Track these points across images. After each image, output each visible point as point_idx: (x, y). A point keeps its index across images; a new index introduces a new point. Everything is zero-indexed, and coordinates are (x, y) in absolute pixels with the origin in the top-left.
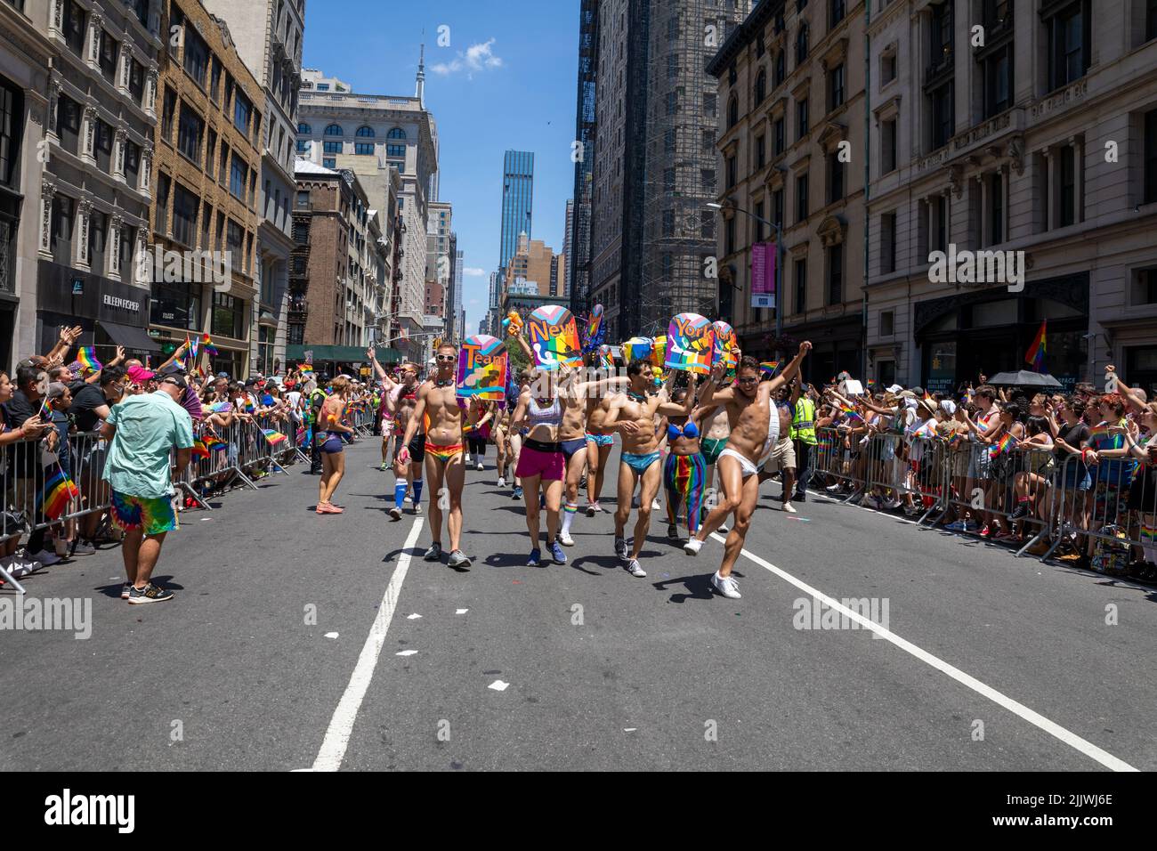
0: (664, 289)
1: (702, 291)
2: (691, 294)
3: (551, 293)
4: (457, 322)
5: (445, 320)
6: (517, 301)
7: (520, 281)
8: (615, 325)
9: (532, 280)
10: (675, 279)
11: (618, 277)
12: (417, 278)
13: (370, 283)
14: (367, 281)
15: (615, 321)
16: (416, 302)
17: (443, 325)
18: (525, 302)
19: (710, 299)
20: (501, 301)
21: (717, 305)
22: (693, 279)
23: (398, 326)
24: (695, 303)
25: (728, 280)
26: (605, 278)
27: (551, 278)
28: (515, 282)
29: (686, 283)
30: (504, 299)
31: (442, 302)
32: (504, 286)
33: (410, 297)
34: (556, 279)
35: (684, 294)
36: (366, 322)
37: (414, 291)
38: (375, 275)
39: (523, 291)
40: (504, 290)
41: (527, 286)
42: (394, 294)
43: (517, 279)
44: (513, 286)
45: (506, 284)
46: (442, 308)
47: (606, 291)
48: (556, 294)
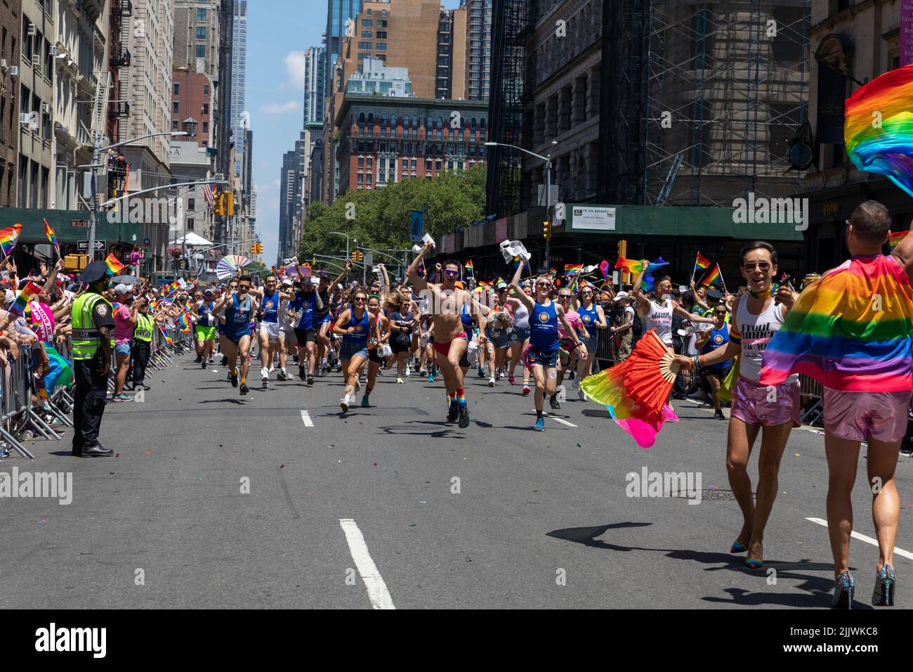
0: (694, 84)
1: (776, 87)
2: (752, 95)
3: (438, 94)
4: (237, 155)
5: (212, 152)
6: (367, 110)
7: (372, 66)
8: (587, 163)
9: (395, 65)
10: (719, 64)
11: (597, 57)
12: (156, 61)
13: (65, 73)
14: (61, 70)
15: (586, 154)
16: (155, 114)
17: (209, 163)
18: (384, 113)
19: (794, 105)
20: (332, 109)
21: (813, 119)
22: (758, 61)
23: (122, 164)
24: (761, 114)
25: (837, 64)
26: (563, 61)
27: (440, 60)
28: (361, 70)
29: (740, 71)
30: (338, 105)
31: (206, 111)
32: (336, 78)
33: (144, 103)
34: (450, 61)
35: (737, 96)
36: (59, 157)
37: (151, 90)
38: (74, 57)
39: (377, 90)
40: (336, 86)
41: (387, 79)
42: (112, 96)
43: (366, 62)
44: (356, 77)
45: (341, 73)
46: (206, 125)
47: (567, 90)
48: (449, 95)
